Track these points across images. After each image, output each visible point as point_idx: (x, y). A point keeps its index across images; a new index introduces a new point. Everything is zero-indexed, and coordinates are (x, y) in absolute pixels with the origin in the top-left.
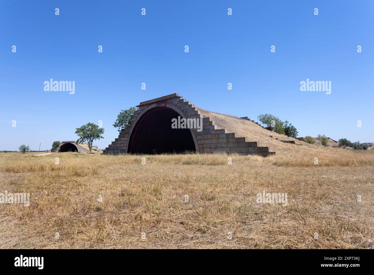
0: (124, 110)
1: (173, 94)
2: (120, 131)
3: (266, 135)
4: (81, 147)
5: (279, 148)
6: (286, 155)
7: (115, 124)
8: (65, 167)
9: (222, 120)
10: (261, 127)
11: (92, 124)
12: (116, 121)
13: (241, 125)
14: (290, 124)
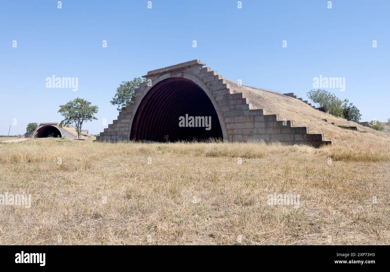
0: (126, 81)
1: (193, 61)
2: (119, 110)
3: (319, 118)
4: (67, 131)
5: (336, 136)
6: (346, 146)
7: (113, 100)
8: (46, 158)
9: (259, 97)
10: (311, 108)
11: (81, 99)
12: (115, 96)
13: (285, 104)
14: (351, 104)
